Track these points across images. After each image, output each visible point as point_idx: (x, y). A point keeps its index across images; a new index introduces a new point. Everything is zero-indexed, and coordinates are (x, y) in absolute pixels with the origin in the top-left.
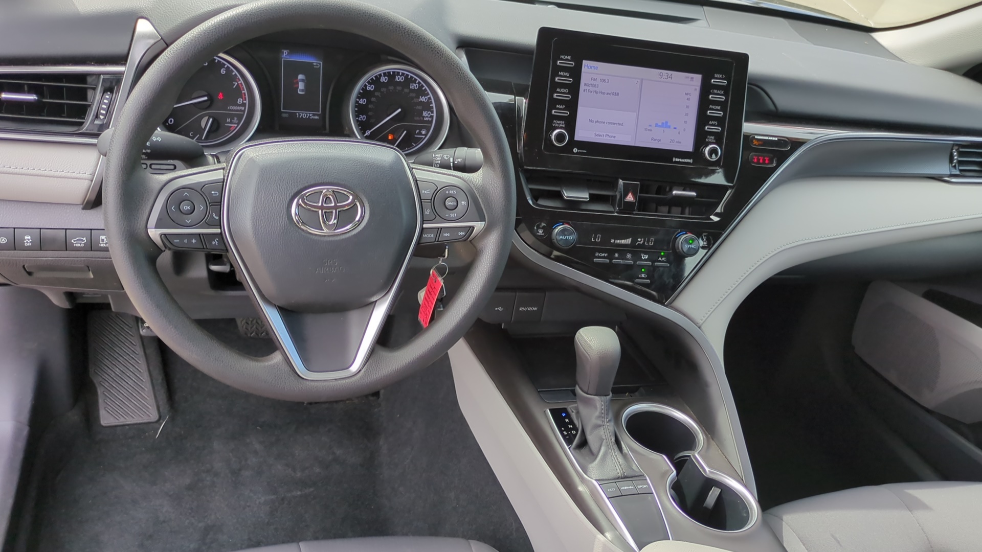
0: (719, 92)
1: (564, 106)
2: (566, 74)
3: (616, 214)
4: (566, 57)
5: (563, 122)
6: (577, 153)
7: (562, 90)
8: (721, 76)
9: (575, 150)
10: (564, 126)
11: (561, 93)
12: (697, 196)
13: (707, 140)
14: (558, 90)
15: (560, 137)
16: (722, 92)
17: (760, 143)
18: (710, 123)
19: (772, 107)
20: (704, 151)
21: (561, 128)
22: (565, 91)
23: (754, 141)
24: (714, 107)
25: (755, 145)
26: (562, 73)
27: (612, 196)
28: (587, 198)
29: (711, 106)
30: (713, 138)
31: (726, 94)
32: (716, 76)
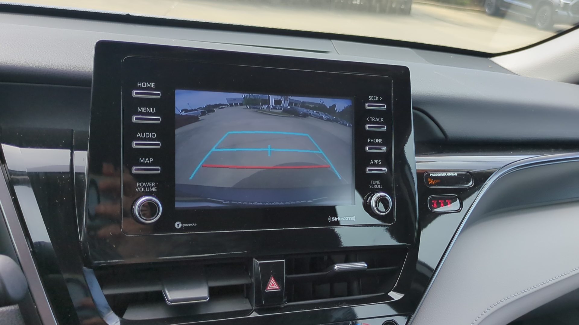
0: (377, 120)
1: (151, 160)
2: (150, 110)
3: (254, 315)
4: (147, 84)
5: (154, 184)
6: (182, 229)
7: (145, 134)
8: (377, 98)
9: (178, 225)
10: (154, 189)
11: (145, 139)
12: (368, 267)
13: (371, 187)
14: (139, 135)
15: (150, 208)
16: (382, 120)
17: (437, 181)
18: (372, 162)
19: (440, 134)
20: (370, 203)
21: (150, 194)
22: (151, 135)
23: (429, 180)
24: (373, 140)
25: (431, 185)
26: (143, 110)
27: (247, 285)
28: (204, 298)
29: (369, 140)
30: (378, 182)
31: (387, 122)
32: (371, 98)
